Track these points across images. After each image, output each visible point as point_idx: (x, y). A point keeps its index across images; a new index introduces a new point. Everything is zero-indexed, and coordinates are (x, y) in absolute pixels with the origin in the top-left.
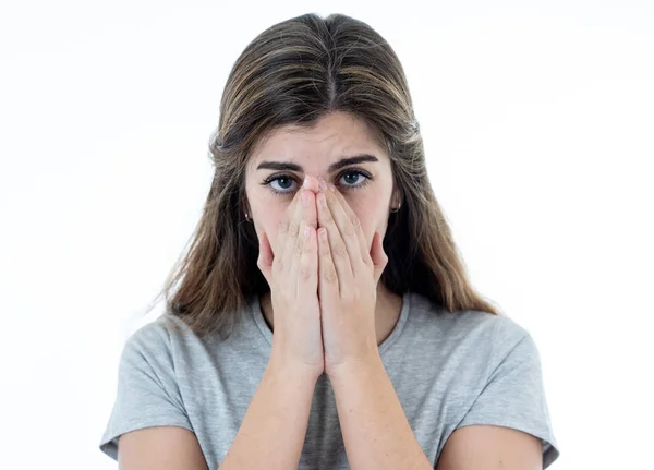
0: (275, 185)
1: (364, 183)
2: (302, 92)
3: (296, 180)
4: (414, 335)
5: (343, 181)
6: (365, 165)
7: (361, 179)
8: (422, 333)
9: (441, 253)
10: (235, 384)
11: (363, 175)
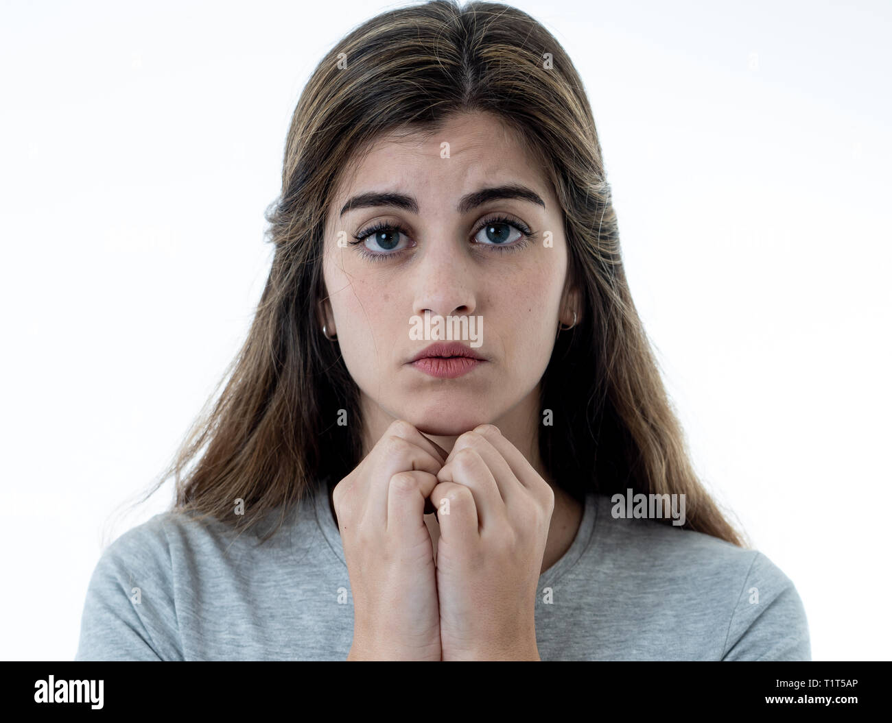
0: (372, 244)
1: (518, 243)
2: (420, 75)
3: (405, 233)
4: (601, 561)
5: (483, 237)
6: (520, 207)
7: (514, 235)
8: (615, 560)
9: (646, 401)
10: (279, 626)
11: (519, 228)
